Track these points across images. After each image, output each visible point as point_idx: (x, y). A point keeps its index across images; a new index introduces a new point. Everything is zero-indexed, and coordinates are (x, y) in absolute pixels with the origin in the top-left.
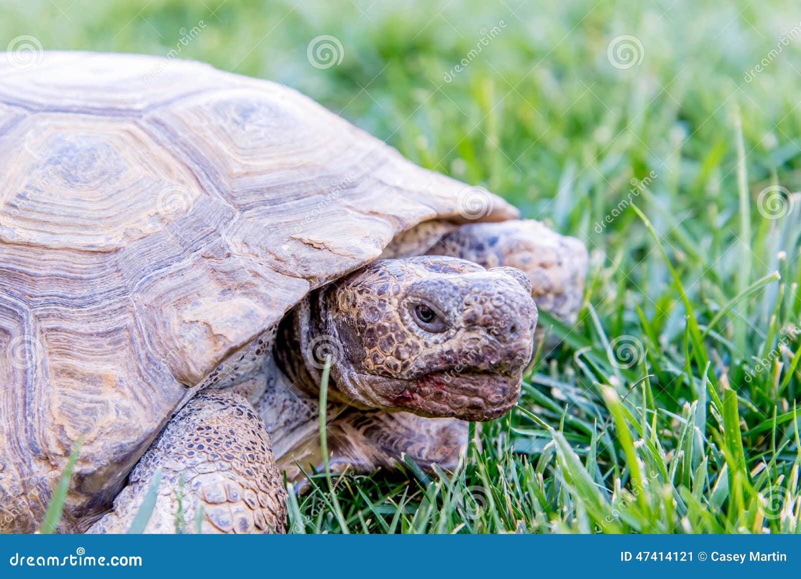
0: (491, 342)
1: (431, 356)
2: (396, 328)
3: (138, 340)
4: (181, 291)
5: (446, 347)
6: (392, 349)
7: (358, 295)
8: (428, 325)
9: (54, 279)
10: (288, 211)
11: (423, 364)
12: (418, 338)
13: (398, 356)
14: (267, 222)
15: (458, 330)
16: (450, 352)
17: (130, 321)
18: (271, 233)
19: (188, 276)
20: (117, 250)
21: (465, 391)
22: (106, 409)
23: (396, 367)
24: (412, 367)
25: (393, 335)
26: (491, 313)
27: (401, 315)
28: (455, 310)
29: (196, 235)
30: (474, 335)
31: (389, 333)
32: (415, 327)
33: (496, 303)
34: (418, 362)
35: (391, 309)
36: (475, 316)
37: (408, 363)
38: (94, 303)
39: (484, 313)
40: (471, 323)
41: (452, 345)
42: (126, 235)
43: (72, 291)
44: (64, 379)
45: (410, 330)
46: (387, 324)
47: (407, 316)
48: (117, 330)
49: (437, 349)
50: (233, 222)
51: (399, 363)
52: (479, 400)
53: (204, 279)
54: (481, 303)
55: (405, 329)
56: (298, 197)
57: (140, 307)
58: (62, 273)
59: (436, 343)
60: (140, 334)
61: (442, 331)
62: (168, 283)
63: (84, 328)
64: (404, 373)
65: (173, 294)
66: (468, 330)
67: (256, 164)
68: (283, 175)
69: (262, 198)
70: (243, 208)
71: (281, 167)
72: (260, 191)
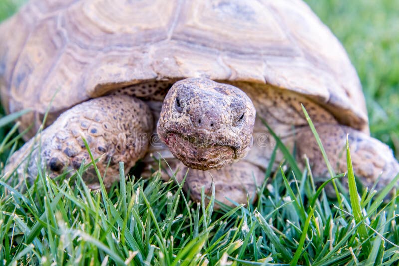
0: (190, 124)
1: (172, 122)
5: (177, 120)
6: (163, 114)
10: (191, 48)
11: (169, 125)
12: (172, 112)
13: (164, 118)
15: (184, 113)
16: (177, 123)
19: (124, 54)
20: (112, 33)
24: (166, 125)
25: (166, 107)
28: (185, 103)
30: (187, 118)
32: (174, 106)
33: (198, 105)
35: (173, 95)
36: (190, 109)
40: (187, 111)
42: (121, 29)
46: (168, 102)
47: (175, 100)
48: (86, 63)
49: (174, 120)
51: (163, 121)
52: (184, 154)
55: (170, 106)
56: (204, 45)
57: (99, 58)
59: (176, 117)
61: (179, 112)
63: (78, 57)
66: (186, 115)
67: (201, 25)
68: (209, 35)
69: (186, 38)
70: (173, 38)
71: (213, 32)
72: (188, 36)
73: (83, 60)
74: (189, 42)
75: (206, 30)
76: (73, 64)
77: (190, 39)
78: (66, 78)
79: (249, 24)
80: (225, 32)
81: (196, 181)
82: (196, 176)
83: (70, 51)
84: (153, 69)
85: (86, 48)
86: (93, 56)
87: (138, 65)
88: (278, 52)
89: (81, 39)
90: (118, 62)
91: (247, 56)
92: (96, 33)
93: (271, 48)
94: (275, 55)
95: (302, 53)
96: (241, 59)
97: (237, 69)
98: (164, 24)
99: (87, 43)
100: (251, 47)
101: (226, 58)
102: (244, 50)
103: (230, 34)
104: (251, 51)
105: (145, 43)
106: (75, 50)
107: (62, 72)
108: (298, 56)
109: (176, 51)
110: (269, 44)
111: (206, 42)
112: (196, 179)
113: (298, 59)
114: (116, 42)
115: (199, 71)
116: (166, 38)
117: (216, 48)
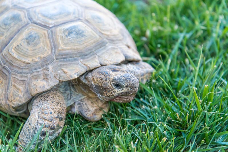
0: (131, 90)
1: (119, 93)
2: (111, 88)
3: (27, 84)
4: (36, 76)
5: (122, 91)
6: (110, 92)
7: (101, 81)
8: (118, 87)
9: (17, 67)
10: (66, 61)
11: (117, 95)
12: (116, 90)
13: (112, 93)
14: (60, 63)
15: (124, 88)
16: (123, 92)
17: (27, 80)
18: (59, 67)
19: (40, 73)
20: (29, 63)
21: (125, 99)
22: (18, 96)
23: (111, 96)
24: (115, 96)
25: (110, 90)
26: (131, 85)
27: (112, 85)
28: (124, 84)
29: (45, 64)
30: (128, 89)
31: (109, 89)
32: (115, 88)
33: (132, 83)
34: (116, 95)
35: (109, 84)
36: (128, 85)
37: (114, 95)
38: (21, 74)
39: (130, 85)
40: (127, 87)
41: (123, 91)
42: (32, 60)
43: (19, 70)
44: (14, 87)
45: (114, 88)
46: (109, 87)
47: (113, 86)
48: (24, 81)
49: (120, 92)
50: (53, 62)
51: (112, 95)
52: (128, 100)
53: (42, 75)
54: (129, 83)
55: (113, 88)
56: (71, 57)
57: (29, 77)
58: (18, 66)
59: (120, 91)
60: (27, 83)
61: (121, 88)
62: (35, 74)
63: (19, 78)
64: (113, 96)
65: (35, 76)
66: (126, 88)
67: (65, 48)
68: (70, 51)
69: (62, 57)
70: (57, 59)
71: (71, 49)
72: (62, 55)
73: (22, 79)
74: (64, 58)
75: (68, 49)
76: (18, 82)
77: (64, 57)
78: (18, 89)
79: (83, 39)
80: (76, 47)
81: (86, 112)
82: (85, 109)
83: (14, 76)
84: (57, 79)
85: (21, 73)
86: (26, 77)
87: (49, 78)
88: (99, 47)
89: (17, 69)
90: (39, 78)
91: (89, 55)
92: (22, 65)
93: (96, 46)
94: (98, 49)
95: (107, 41)
96: (87, 58)
97: (88, 65)
98: (50, 52)
99: (20, 71)
100: (89, 50)
101: (82, 60)
102: (87, 53)
103: (78, 47)
104: (89, 52)
105: (47, 65)
106: (16, 75)
107: (14, 86)
108: (107, 43)
109: (61, 65)
110: (94, 44)
111: (71, 56)
112: (86, 111)
113: (107, 45)
114: (34, 68)
115: (75, 74)
116: (54, 59)
117: (76, 57)
